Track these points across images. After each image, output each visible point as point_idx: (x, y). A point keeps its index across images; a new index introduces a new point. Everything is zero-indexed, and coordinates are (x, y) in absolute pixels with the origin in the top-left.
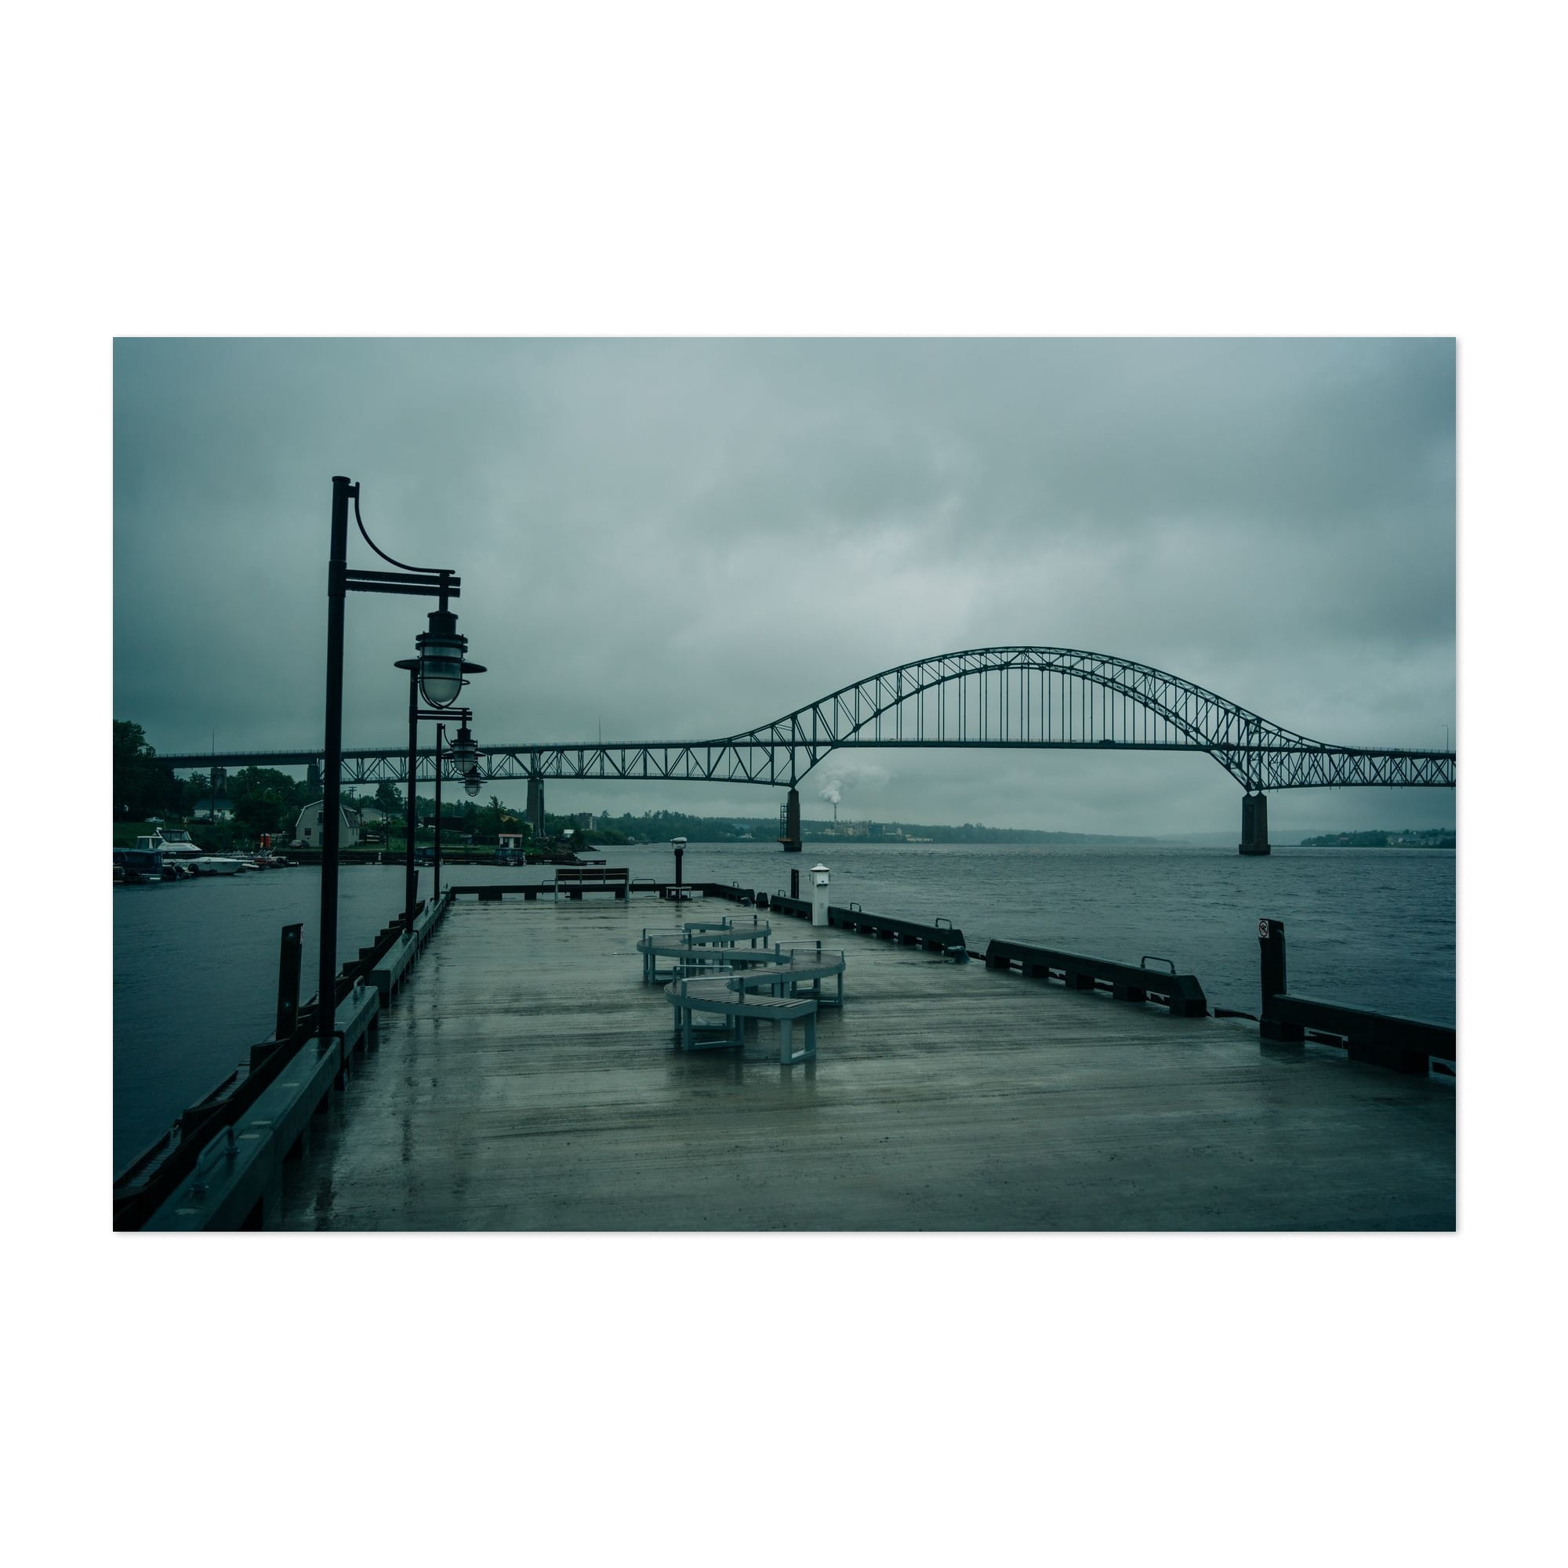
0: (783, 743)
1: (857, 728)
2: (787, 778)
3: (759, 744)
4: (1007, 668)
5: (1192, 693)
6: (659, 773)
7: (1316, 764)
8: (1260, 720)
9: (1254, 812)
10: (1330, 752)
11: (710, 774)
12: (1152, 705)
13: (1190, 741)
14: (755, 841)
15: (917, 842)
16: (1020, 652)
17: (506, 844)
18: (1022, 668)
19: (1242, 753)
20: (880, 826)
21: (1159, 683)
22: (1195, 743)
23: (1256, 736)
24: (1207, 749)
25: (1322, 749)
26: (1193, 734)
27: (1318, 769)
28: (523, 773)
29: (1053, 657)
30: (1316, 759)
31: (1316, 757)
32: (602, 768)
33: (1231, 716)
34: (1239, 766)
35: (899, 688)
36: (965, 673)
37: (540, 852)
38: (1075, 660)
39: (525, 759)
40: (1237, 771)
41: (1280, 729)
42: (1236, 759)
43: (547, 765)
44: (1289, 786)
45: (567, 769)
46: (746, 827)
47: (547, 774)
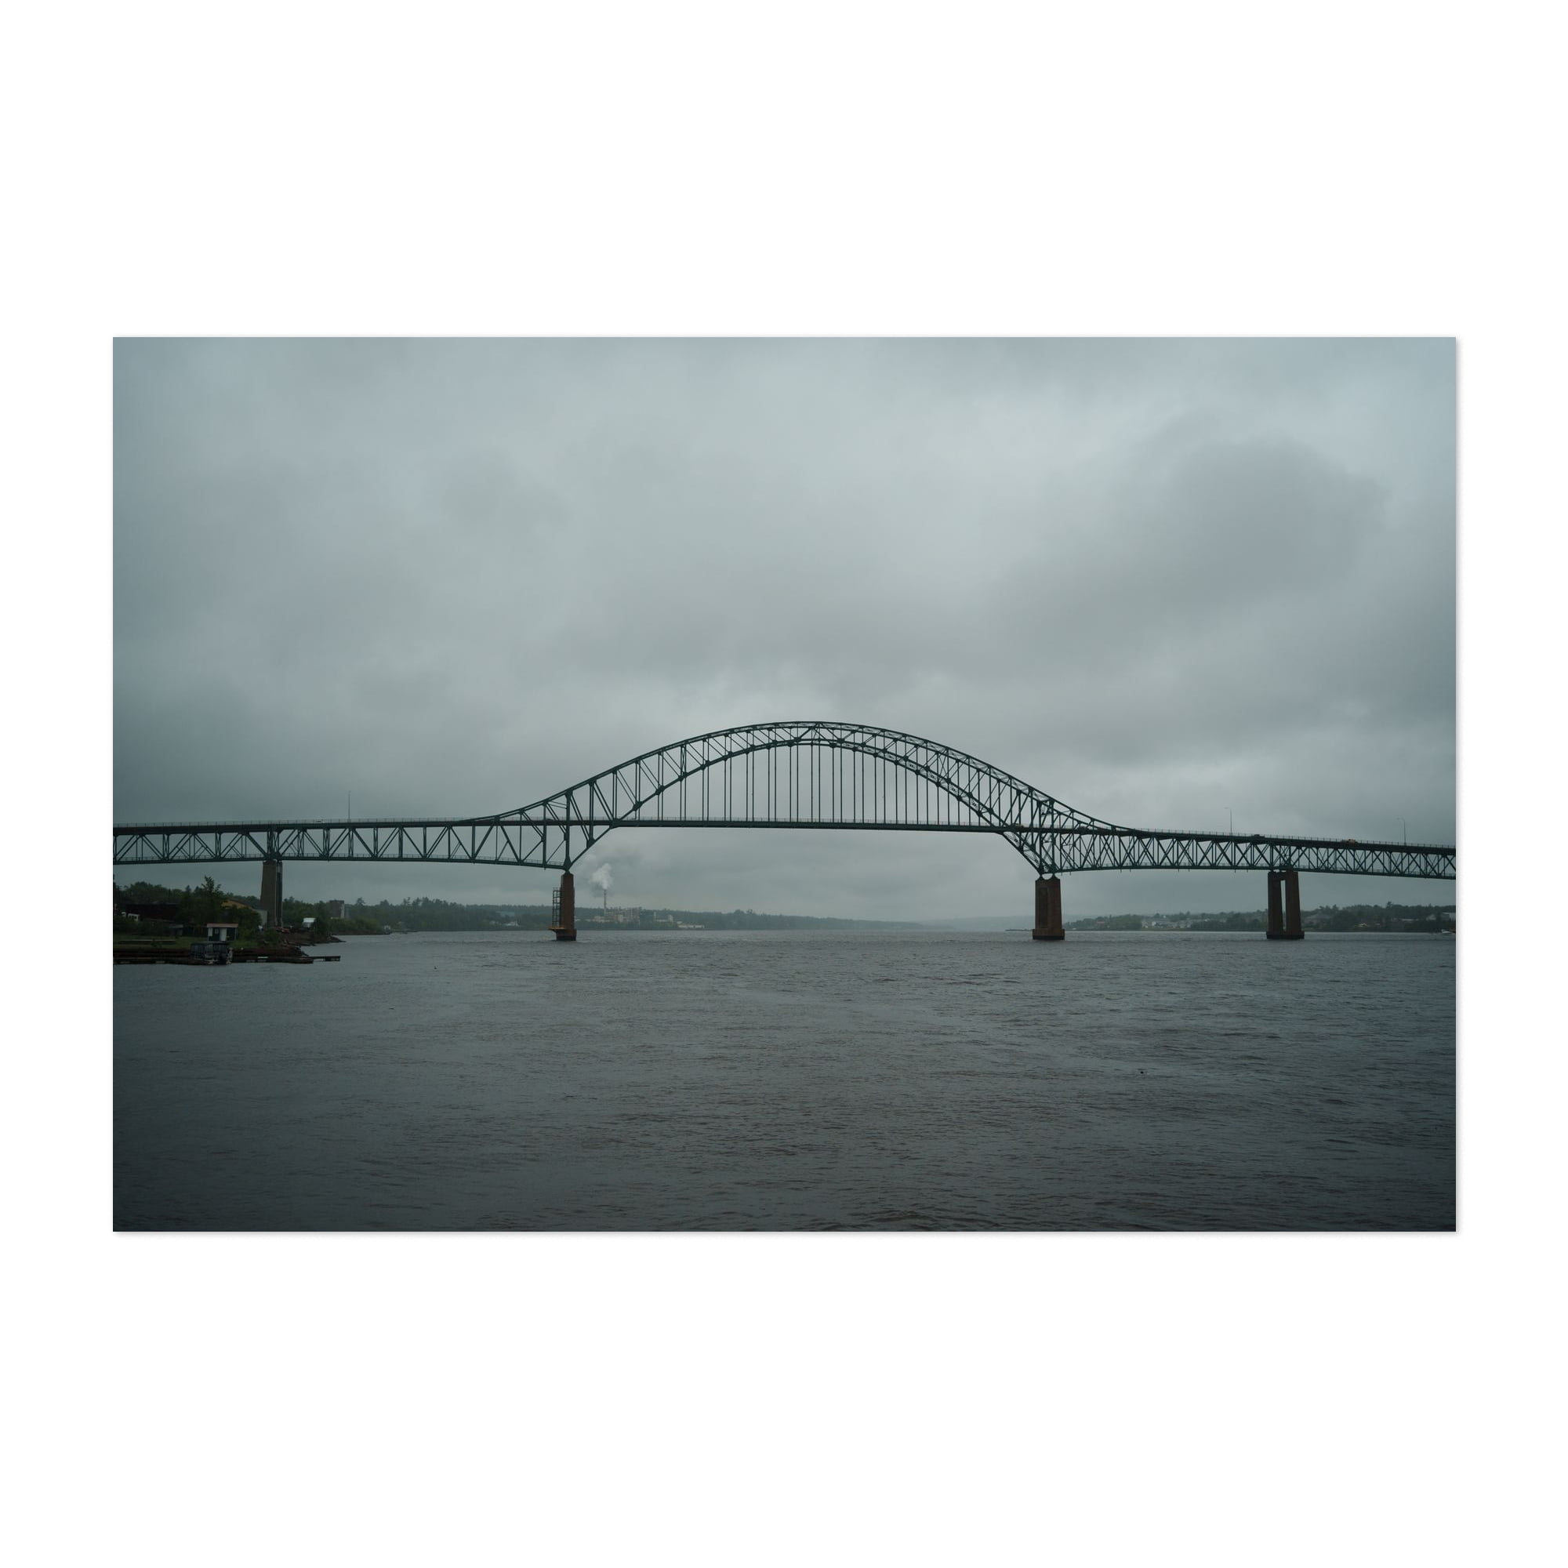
0: (556, 822)
1: (638, 806)
2: (559, 859)
3: (530, 823)
4: (798, 745)
5: (985, 773)
6: (416, 855)
7: (1107, 847)
8: (1052, 801)
9: (1048, 895)
10: (1121, 834)
11: (475, 855)
12: (945, 785)
13: (983, 823)
14: (522, 929)
15: (689, 929)
16: (810, 728)
17: (216, 937)
18: (812, 744)
19: (1035, 834)
20: (651, 912)
21: (952, 762)
22: (989, 825)
23: (1049, 817)
24: (1000, 830)
25: (1114, 831)
26: (987, 815)
27: (1109, 851)
28: (256, 852)
29: (845, 733)
30: (1107, 843)
31: (1106, 841)
32: (351, 848)
33: (1023, 797)
34: (1032, 848)
35: (684, 764)
36: (753, 748)
37: (253, 945)
38: (867, 737)
39: (261, 838)
40: (1030, 854)
41: (1073, 811)
42: (1029, 841)
43: (286, 845)
44: (1081, 868)
45: (309, 850)
46: (512, 914)
47: (286, 855)
